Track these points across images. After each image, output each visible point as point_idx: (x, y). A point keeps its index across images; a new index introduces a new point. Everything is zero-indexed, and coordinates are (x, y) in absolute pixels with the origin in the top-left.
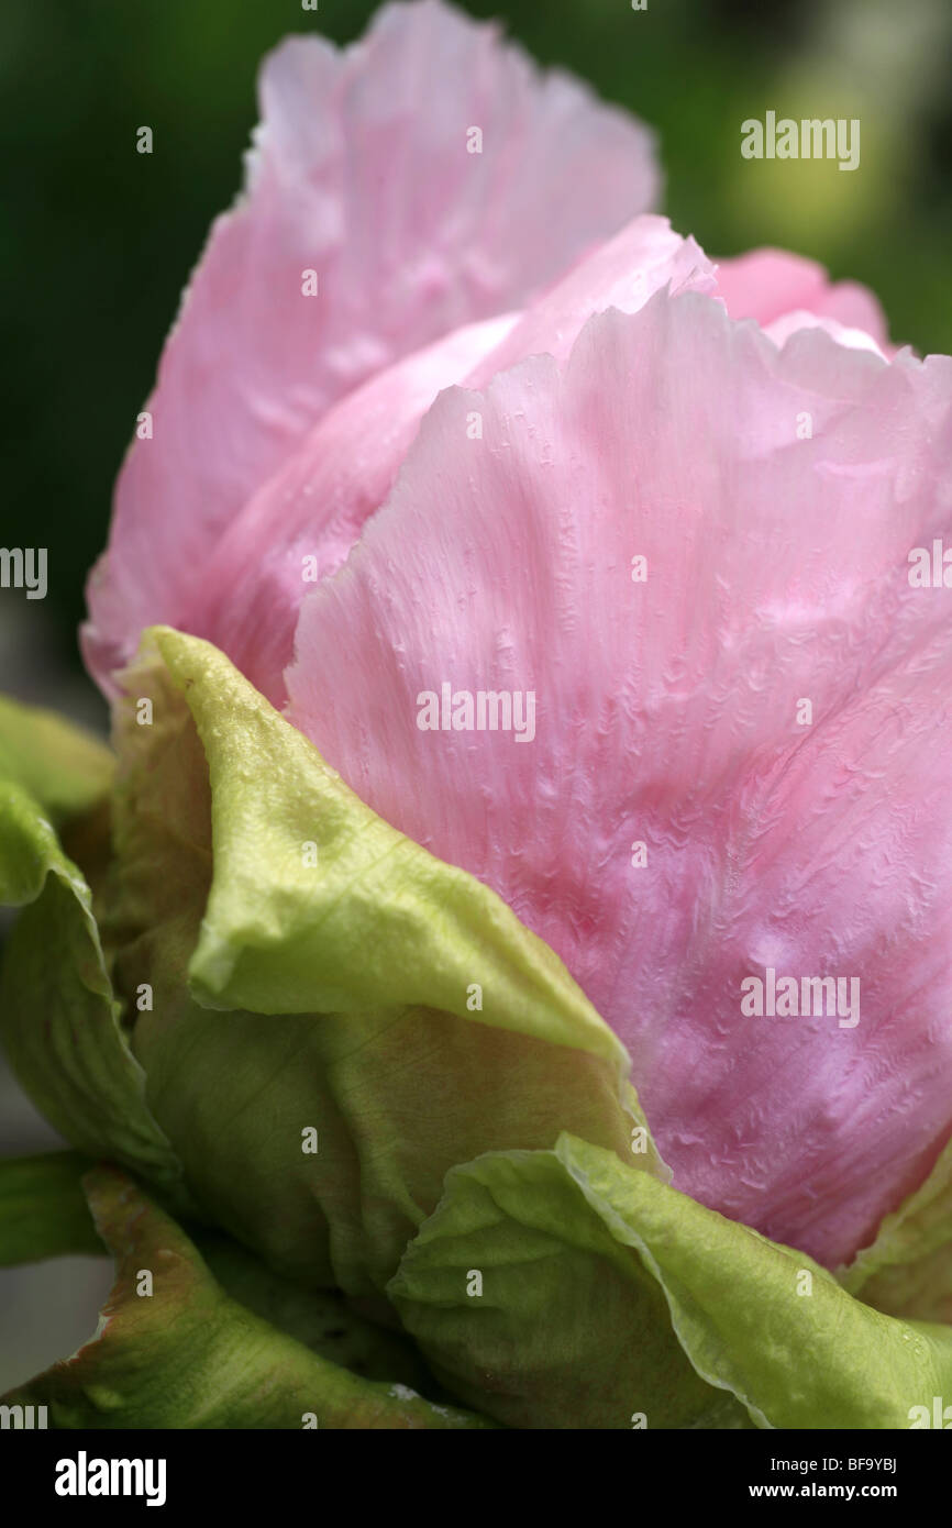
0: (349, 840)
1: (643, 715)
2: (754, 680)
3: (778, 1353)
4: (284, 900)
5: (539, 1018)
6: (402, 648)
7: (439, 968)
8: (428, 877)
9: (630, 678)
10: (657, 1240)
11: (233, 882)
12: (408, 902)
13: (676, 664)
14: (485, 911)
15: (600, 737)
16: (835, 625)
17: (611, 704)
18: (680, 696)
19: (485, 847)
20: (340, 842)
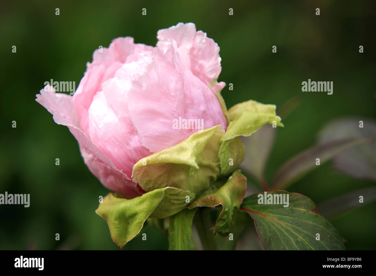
0: (184, 146)
1: (177, 108)
2: (178, 93)
3: (249, 126)
4: (192, 155)
5: (212, 133)
6: (158, 134)
7: (204, 142)
8: (191, 140)
9: (172, 108)
10: (235, 134)
11: (188, 160)
12: (195, 143)
13: (172, 102)
14: (198, 134)
15: (178, 115)
16: (176, 81)
17: (174, 111)
18: (176, 103)
19: (184, 134)
20: (184, 148)
